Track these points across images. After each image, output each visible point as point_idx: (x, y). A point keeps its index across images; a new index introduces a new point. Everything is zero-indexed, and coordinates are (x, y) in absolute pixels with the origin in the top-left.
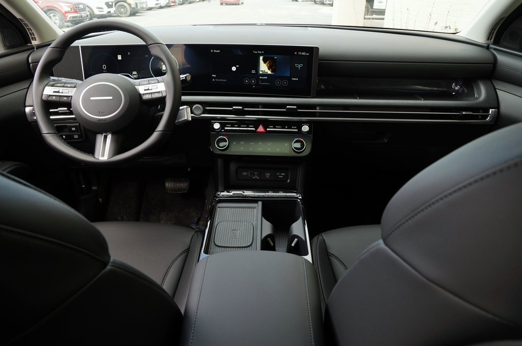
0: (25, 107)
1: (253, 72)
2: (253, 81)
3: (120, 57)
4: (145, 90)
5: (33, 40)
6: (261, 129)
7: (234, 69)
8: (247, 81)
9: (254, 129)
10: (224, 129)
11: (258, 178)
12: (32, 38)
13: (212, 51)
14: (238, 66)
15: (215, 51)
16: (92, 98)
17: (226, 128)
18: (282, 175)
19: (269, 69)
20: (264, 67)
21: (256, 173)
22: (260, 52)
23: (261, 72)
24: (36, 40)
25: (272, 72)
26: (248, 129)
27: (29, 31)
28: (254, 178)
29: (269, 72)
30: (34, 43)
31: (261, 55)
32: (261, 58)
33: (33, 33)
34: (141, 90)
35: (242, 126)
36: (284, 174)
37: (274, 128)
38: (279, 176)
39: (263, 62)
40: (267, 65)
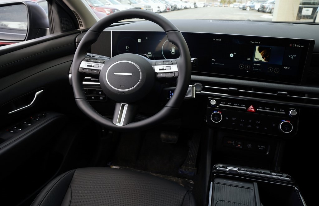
0: (69, 74)
1: (249, 59)
2: (247, 67)
4: (160, 70)
5: (81, 26)
6: (251, 109)
7: (232, 55)
8: (242, 66)
9: (245, 108)
10: (219, 105)
11: (241, 147)
12: (80, 25)
13: (214, 39)
14: (235, 53)
15: (217, 40)
16: (115, 74)
17: (221, 105)
18: (262, 148)
19: (263, 58)
20: (258, 56)
21: (239, 143)
22: (257, 43)
23: (255, 60)
24: (82, 26)
25: (265, 60)
26: (240, 107)
27: (79, 20)
28: (237, 146)
29: (263, 60)
30: (81, 28)
31: (257, 45)
32: (257, 47)
33: (81, 21)
34: (157, 69)
35: (234, 104)
36: (264, 147)
37: (264, 109)
38: (260, 148)
39: (258, 51)
40: (262, 54)
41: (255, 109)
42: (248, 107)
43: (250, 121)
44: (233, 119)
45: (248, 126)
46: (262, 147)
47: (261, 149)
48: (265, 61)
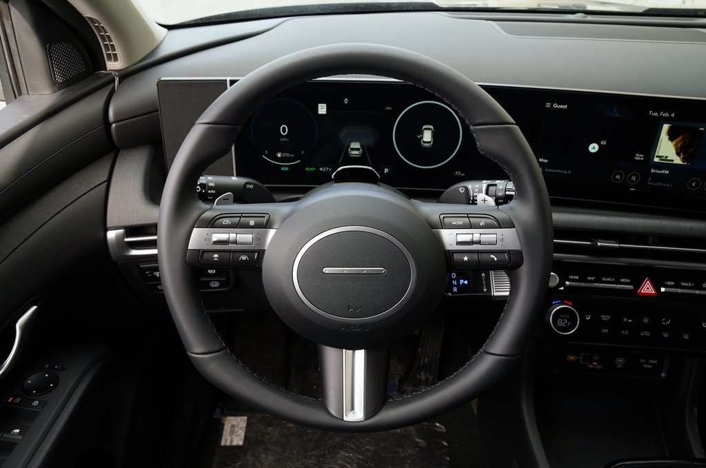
0: (106, 230)
1: (639, 157)
2: (634, 178)
3: (322, 109)
5: (110, 58)
6: (647, 288)
7: (594, 148)
8: (618, 177)
9: (631, 287)
10: (564, 285)
11: (600, 367)
12: (109, 55)
13: (548, 105)
14: (603, 143)
15: (555, 106)
17: (568, 283)
18: (650, 364)
19: (678, 154)
20: (666, 149)
21: (596, 358)
22: (666, 115)
23: (656, 160)
24: (116, 59)
25: (684, 160)
26: (619, 286)
27: (104, 40)
28: (591, 366)
29: (678, 160)
30: (112, 65)
31: (667, 120)
32: (666, 127)
33: (112, 46)
35: (604, 279)
36: (656, 362)
37: (677, 286)
38: (645, 366)
39: (667, 137)
40: (676, 145)
41: (657, 287)
42: (638, 284)
43: (646, 320)
44: (605, 318)
45: (642, 334)
46: (651, 361)
47: (649, 366)
48: (681, 163)
